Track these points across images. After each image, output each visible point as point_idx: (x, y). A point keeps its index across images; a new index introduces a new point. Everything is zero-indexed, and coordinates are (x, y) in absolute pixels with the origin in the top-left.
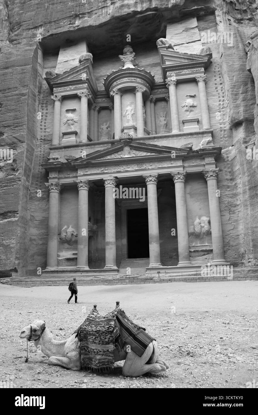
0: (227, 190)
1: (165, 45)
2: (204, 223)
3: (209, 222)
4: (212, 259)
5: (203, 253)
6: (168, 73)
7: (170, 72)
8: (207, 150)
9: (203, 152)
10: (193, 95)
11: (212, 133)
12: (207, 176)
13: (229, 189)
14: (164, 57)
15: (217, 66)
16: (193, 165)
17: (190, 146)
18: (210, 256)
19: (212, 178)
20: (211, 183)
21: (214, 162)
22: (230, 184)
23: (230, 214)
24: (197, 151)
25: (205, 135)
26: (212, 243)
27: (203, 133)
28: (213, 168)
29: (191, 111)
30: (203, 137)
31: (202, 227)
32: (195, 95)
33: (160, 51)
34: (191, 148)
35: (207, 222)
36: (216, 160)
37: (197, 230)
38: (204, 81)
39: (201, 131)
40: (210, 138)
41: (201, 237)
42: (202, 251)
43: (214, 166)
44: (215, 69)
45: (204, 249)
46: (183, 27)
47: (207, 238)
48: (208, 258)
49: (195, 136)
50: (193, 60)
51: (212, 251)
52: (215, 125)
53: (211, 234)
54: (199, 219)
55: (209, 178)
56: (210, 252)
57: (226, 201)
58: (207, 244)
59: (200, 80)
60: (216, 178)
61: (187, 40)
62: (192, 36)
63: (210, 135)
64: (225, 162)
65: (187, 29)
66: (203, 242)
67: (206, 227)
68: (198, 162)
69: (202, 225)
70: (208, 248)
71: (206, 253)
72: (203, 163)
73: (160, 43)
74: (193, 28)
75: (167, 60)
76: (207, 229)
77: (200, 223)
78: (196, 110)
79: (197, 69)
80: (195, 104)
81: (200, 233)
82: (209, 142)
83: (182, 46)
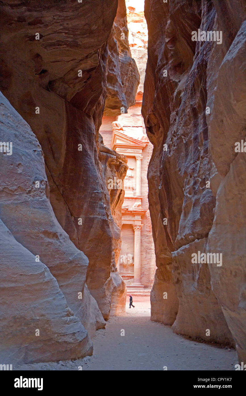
0: (146, 238)
1: (118, 127)
2: (130, 258)
3: (133, 258)
4: (133, 282)
5: (127, 278)
6: (117, 149)
7: (119, 149)
8: (137, 212)
9: (135, 213)
10: (132, 168)
11: (141, 199)
12: (135, 229)
13: (147, 238)
14: (116, 136)
15: (151, 148)
16: (127, 219)
17: (127, 208)
18: (132, 280)
19: (138, 230)
20: (137, 233)
21: (141, 219)
22: (148, 234)
23: (146, 254)
24: (131, 211)
25: (137, 200)
26: (133, 272)
27: (136, 199)
28: (139, 223)
29: (129, 180)
30: (135, 201)
31: (128, 261)
32: (133, 169)
33: (114, 131)
34: (127, 209)
35: (131, 258)
36: (142, 218)
37: (125, 262)
38: (141, 160)
39: (135, 197)
40: (140, 203)
41: (127, 267)
42: (127, 276)
43: (140, 222)
44: (149, 151)
45: (129, 275)
46: (131, 112)
47: (131, 268)
48: (130, 281)
49: (131, 200)
50: (136, 143)
51: (133, 277)
52: (144, 193)
53: (133, 265)
54: (127, 255)
55: (136, 230)
56: (132, 278)
57: (145, 245)
58: (130, 272)
59: (139, 159)
60: (140, 230)
61: (133, 124)
62: (137, 122)
63: (140, 200)
64: (147, 219)
65: (134, 114)
66: (127, 271)
67: (131, 261)
68: (131, 218)
69: (128, 259)
70: (131, 275)
71: (129, 278)
72: (133, 219)
73: (115, 125)
74: (138, 115)
75: (118, 138)
76: (131, 263)
77: (127, 258)
78: (133, 180)
79: (137, 150)
80: (133, 176)
81: (126, 265)
82: (139, 206)
83: (129, 129)
